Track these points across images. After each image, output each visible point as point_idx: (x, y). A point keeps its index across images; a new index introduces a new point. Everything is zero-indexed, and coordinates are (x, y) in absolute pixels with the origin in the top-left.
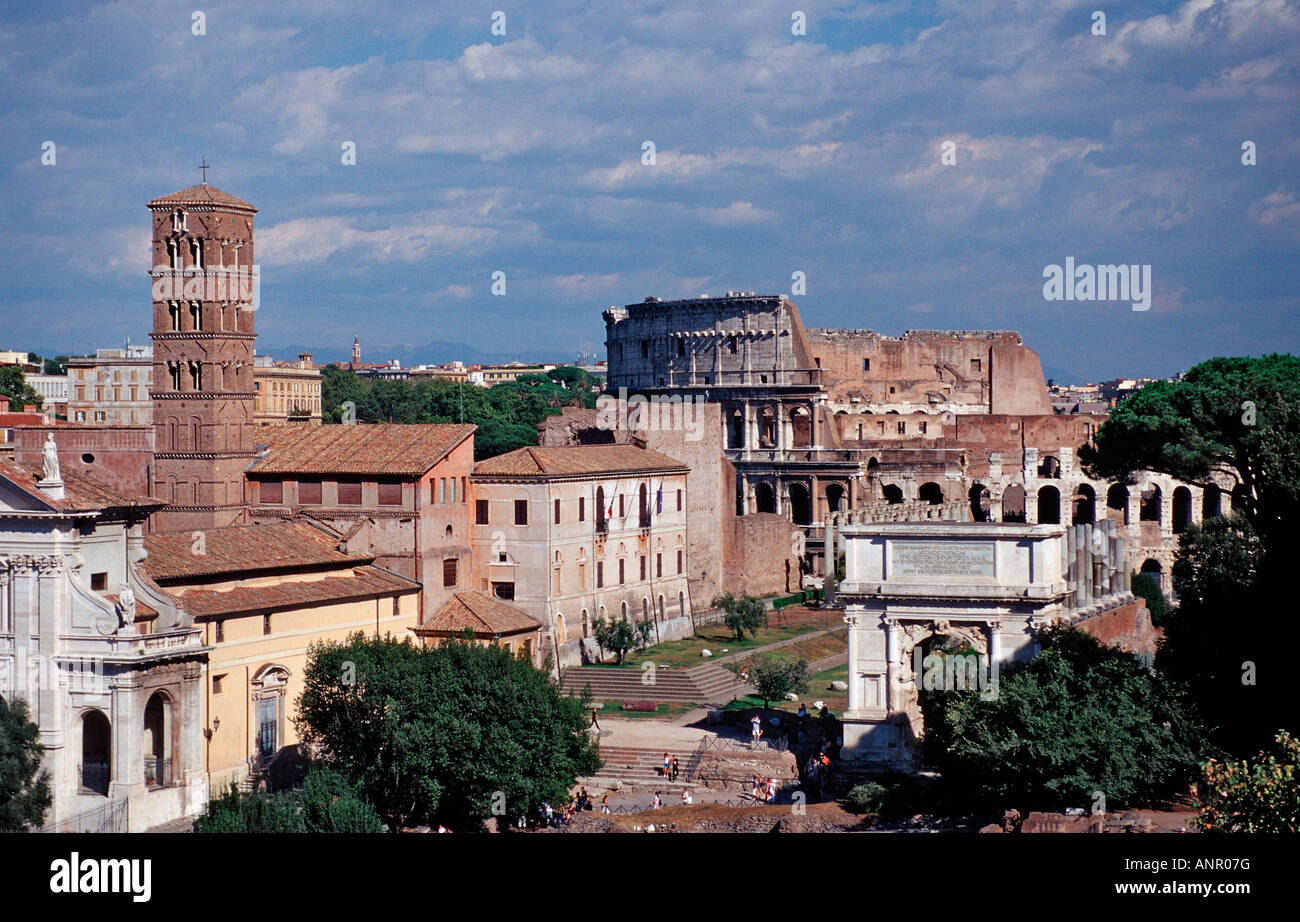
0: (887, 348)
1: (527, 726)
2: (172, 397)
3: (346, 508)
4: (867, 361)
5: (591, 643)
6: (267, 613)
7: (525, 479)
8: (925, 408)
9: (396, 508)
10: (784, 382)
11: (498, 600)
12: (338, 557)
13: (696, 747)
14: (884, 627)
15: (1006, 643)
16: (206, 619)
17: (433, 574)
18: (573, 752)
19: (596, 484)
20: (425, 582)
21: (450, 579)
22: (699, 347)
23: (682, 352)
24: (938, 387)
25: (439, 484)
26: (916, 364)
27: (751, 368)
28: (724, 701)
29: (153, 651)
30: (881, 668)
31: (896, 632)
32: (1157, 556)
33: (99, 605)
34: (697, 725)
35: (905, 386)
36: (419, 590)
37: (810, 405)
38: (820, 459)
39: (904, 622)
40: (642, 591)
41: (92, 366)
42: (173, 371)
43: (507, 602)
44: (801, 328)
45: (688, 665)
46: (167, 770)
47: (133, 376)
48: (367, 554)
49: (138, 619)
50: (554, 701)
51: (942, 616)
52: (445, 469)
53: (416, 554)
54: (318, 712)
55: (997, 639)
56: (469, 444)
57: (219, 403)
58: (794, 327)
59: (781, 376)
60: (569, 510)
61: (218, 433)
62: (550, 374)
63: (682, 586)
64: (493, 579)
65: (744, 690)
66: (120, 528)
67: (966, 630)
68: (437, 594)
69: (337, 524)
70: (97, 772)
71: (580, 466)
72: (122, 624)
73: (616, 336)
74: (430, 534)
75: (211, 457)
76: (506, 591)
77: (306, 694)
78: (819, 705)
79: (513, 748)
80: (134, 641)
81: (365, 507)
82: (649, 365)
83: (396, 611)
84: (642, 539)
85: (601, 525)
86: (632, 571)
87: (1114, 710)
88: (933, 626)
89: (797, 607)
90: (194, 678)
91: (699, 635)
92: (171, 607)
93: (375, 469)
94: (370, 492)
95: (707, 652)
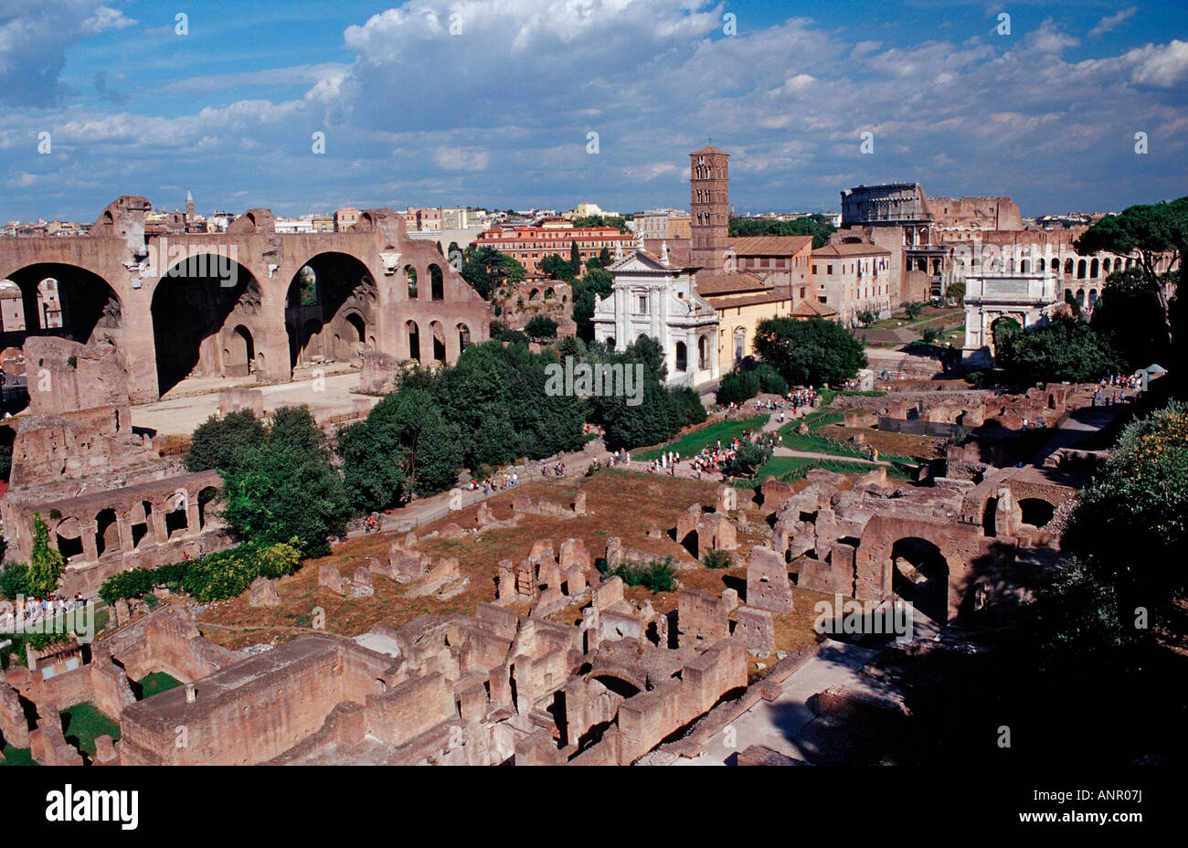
0: (955, 204)
1: (842, 350)
2: (699, 227)
3: (763, 268)
4: (946, 210)
5: (855, 320)
6: (739, 307)
7: (832, 257)
8: (970, 228)
9: (782, 268)
10: (917, 218)
11: (820, 303)
12: (761, 287)
13: (902, 358)
14: (981, 313)
15: (1031, 320)
16: (719, 309)
17: (796, 293)
18: (858, 360)
19: (857, 259)
20: (794, 296)
21: (802, 295)
22: (881, 205)
23: (874, 207)
24: (975, 220)
25: (799, 259)
26: (966, 210)
27: (903, 213)
28: (909, 342)
29: (702, 320)
30: (979, 329)
31: (986, 315)
32: (1070, 288)
33: (682, 303)
34: (901, 350)
35: (962, 219)
36: (791, 299)
37: (928, 227)
38: (931, 249)
39: (989, 312)
40: (873, 300)
41: (643, 217)
42: (699, 217)
43: (824, 304)
44: (925, 195)
45: (894, 328)
46: (705, 363)
47: (658, 221)
48: (772, 286)
49: (696, 309)
50: (851, 341)
51: (1005, 309)
52: (801, 253)
53: (790, 286)
54: (760, 344)
55: (1027, 318)
56: (810, 244)
57: (716, 229)
58: (922, 195)
59: (915, 216)
60: (848, 270)
61: (716, 240)
62: (809, 217)
63: (888, 299)
64: (818, 295)
65: (917, 338)
66: (687, 276)
67: (1014, 315)
68: (798, 301)
69: (760, 275)
70: (682, 364)
71: (851, 252)
72: (691, 311)
73: (847, 202)
74: (796, 278)
75: (713, 249)
76: (823, 300)
77: (756, 337)
78: (948, 344)
79: (837, 358)
80: (695, 317)
81: (770, 268)
82: (861, 213)
83: (783, 307)
84: (874, 280)
85: (859, 275)
86: (870, 292)
87: (1082, 345)
88: (1001, 313)
89: (929, 307)
90: (714, 330)
91: (893, 318)
92: (706, 304)
93: (774, 253)
94: (773, 262)
95: (899, 324)
